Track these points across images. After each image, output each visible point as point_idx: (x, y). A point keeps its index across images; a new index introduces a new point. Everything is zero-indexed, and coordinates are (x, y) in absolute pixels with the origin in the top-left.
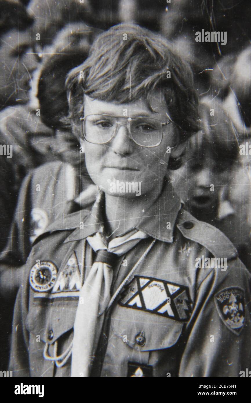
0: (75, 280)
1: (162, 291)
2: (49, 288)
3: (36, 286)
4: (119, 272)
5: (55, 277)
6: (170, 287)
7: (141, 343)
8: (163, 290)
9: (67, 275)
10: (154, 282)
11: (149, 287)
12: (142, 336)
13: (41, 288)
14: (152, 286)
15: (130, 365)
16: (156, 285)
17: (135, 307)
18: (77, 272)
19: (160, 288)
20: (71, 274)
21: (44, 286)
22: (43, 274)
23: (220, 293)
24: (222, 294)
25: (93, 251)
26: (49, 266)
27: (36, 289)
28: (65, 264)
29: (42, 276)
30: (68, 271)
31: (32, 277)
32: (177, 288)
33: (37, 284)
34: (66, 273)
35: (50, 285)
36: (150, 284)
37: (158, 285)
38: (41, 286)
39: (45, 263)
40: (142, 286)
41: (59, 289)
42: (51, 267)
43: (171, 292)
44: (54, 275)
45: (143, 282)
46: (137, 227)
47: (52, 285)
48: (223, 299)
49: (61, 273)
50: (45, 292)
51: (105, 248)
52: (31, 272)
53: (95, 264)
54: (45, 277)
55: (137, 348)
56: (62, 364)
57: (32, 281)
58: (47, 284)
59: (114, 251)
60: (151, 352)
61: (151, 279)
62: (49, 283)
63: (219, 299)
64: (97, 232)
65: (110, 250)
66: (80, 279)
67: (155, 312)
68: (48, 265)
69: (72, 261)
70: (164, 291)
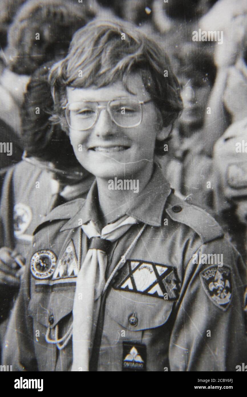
0: (73, 267)
1: (151, 273)
2: (49, 275)
3: (37, 274)
4: (112, 257)
5: (54, 264)
6: (158, 268)
7: (134, 324)
8: (152, 271)
9: (65, 262)
10: (144, 265)
11: (139, 270)
12: (134, 316)
13: (42, 276)
14: (142, 269)
15: (125, 345)
16: (145, 267)
17: (127, 289)
18: (74, 259)
19: (149, 270)
20: (69, 261)
21: (45, 273)
22: (43, 262)
23: (206, 271)
24: (207, 272)
25: (88, 238)
26: (49, 254)
27: (37, 277)
28: (64, 252)
29: (42, 264)
30: (67, 258)
31: (33, 265)
32: (165, 269)
33: (38, 272)
34: (64, 261)
35: (50, 272)
36: (140, 267)
37: (148, 267)
38: (41, 273)
39: (45, 251)
40: (133, 269)
41: (58, 276)
42: (50, 255)
43: (160, 274)
44: (53, 262)
45: (134, 264)
46: (127, 213)
47: (52, 273)
48: (208, 276)
49: (60, 261)
50: (46, 279)
51: (99, 235)
52: (32, 261)
53: (90, 251)
54: (45, 265)
55: (130, 328)
56: (63, 346)
57: (33, 269)
58: (47, 272)
59: (107, 237)
60: (143, 331)
61: (141, 262)
62: (49, 270)
63: (204, 277)
64: (90, 220)
65: (103, 237)
66: (77, 265)
67: (145, 293)
68: (47, 253)
69: (70, 249)
70: (153, 273)
